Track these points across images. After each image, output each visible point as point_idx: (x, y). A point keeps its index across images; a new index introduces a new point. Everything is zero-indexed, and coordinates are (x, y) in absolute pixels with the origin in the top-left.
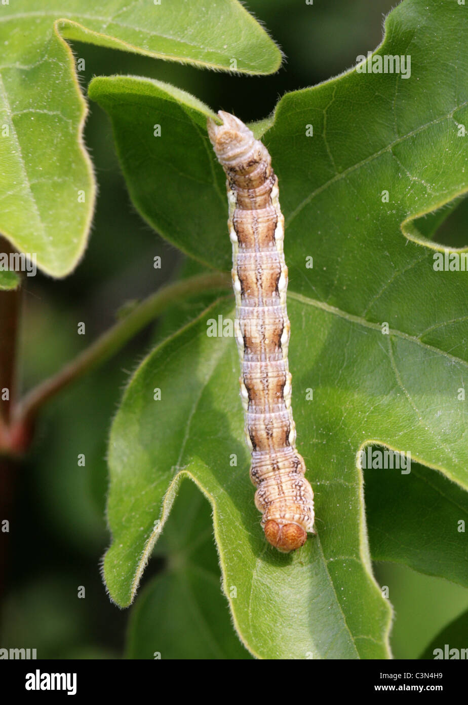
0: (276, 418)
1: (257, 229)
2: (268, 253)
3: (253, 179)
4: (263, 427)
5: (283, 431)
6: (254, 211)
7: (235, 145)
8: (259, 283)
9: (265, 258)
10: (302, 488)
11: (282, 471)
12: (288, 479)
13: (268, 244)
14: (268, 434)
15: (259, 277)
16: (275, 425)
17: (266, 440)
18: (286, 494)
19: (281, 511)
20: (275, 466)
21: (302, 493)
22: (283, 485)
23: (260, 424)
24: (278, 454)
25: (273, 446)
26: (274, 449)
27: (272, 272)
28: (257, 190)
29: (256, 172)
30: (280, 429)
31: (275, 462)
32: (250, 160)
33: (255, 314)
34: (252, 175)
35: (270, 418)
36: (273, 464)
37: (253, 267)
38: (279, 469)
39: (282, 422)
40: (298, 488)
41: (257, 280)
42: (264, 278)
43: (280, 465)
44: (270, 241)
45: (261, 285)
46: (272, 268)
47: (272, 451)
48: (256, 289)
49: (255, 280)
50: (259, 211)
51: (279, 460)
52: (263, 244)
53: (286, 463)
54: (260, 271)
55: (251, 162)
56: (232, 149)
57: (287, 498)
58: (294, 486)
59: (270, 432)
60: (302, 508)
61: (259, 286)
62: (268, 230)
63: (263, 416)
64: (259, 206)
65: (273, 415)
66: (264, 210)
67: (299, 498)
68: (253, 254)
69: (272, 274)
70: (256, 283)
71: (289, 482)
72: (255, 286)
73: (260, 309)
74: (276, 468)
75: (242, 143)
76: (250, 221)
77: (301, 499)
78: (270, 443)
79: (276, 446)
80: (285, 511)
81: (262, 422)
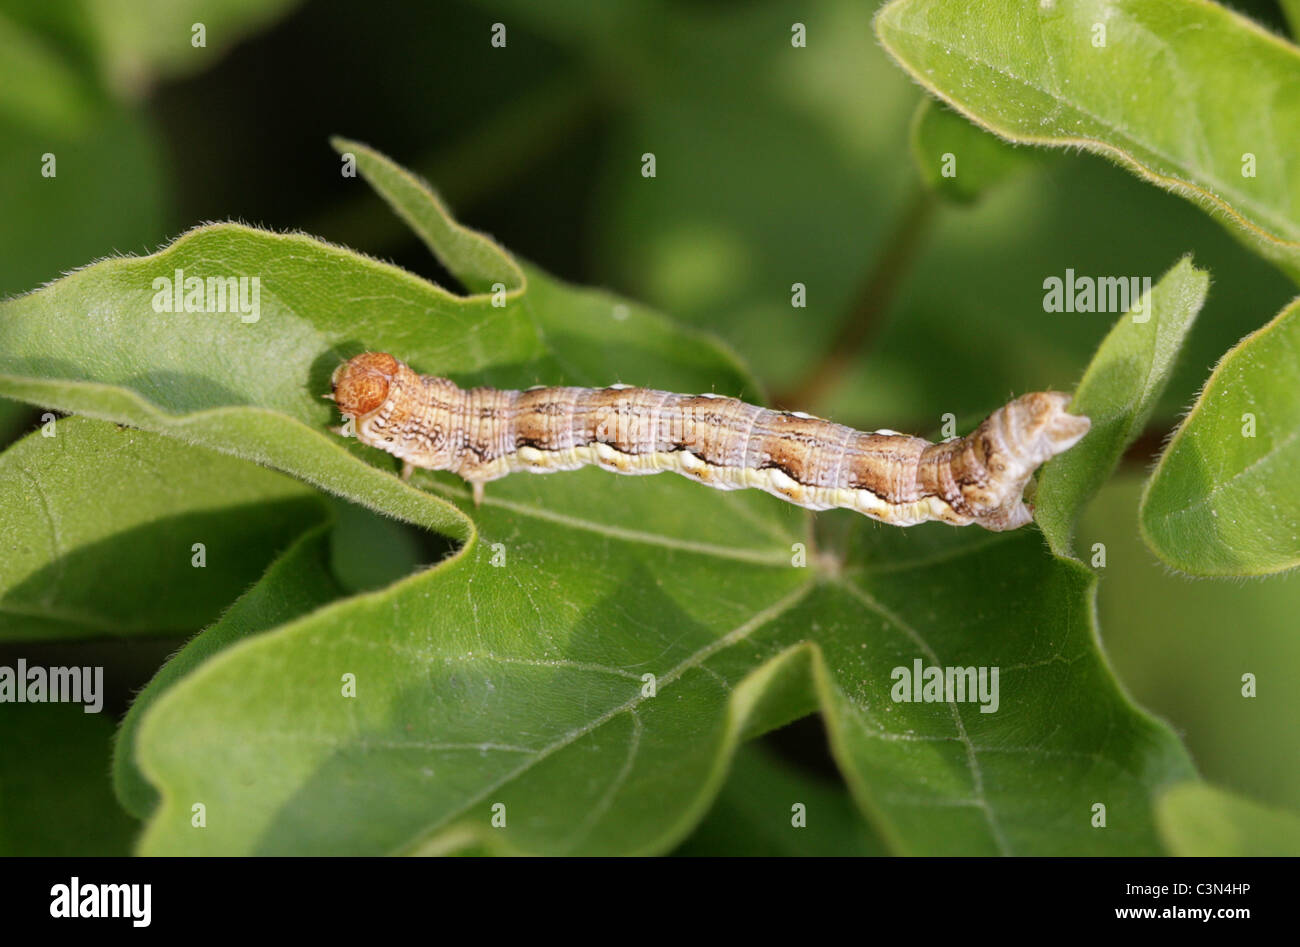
0: (565, 422)
1: (886, 457)
2: (838, 466)
3: (965, 454)
4: (555, 399)
5: (542, 434)
6: (917, 461)
7: (1024, 420)
8: (792, 435)
9: (830, 457)
10: (429, 443)
11: (476, 421)
12: (454, 426)
13: (855, 471)
14: (542, 406)
15: (802, 438)
16: (553, 419)
17: (532, 403)
18: (429, 409)
19: (408, 386)
20: (489, 413)
21: (421, 438)
22: (446, 413)
23: (560, 397)
24: (506, 422)
25: (520, 414)
26: (515, 417)
27: (805, 462)
28: (948, 466)
29: (973, 459)
30: (545, 429)
31: (496, 414)
32: (993, 443)
33: (743, 418)
34: (971, 452)
35: (567, 413)
36: (493, 411)
37: (824, 435)
38: (482, 417)
39: (557, 434)
40: (433, 435)
41: (798, 434)
42: (799, 445)
43: (488, 421)
44: (859, 477)
45: (788, 438)
46: (811, 465)
47: (513, 413)
48: (784, 429)
49: (798, 431)
50: (914, 469)
51: (496, 421)
52: (857, 462)
53: (488, 433)
54: (812, 443)
55: (990, 447)
56: (1018, 414)
57: (424, 408)
58: (438, 428)
59: (544, 410)
60: (400, 424)
61: (787, 435)
62: (877, 477)
63: (573, 402)
64: (923, 470)
65: (570, 417)
66: (914, 478)
67: (416, 428)
68: (844, 443)
69: (800, 462)
70: (793, 432)
71: (447, 425)
72: (791, 429)
73: (749, 428)
74: (485, 414)
75: (1023, 432)
76: (903, 451)
77: (413, 431)
78: (527, 410)
79: (519, 419)
80: (406, 393)
81: (563, 399)
